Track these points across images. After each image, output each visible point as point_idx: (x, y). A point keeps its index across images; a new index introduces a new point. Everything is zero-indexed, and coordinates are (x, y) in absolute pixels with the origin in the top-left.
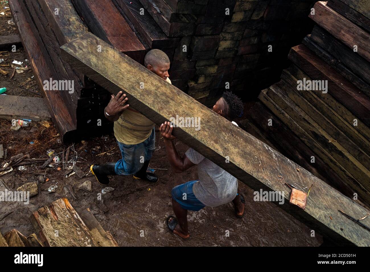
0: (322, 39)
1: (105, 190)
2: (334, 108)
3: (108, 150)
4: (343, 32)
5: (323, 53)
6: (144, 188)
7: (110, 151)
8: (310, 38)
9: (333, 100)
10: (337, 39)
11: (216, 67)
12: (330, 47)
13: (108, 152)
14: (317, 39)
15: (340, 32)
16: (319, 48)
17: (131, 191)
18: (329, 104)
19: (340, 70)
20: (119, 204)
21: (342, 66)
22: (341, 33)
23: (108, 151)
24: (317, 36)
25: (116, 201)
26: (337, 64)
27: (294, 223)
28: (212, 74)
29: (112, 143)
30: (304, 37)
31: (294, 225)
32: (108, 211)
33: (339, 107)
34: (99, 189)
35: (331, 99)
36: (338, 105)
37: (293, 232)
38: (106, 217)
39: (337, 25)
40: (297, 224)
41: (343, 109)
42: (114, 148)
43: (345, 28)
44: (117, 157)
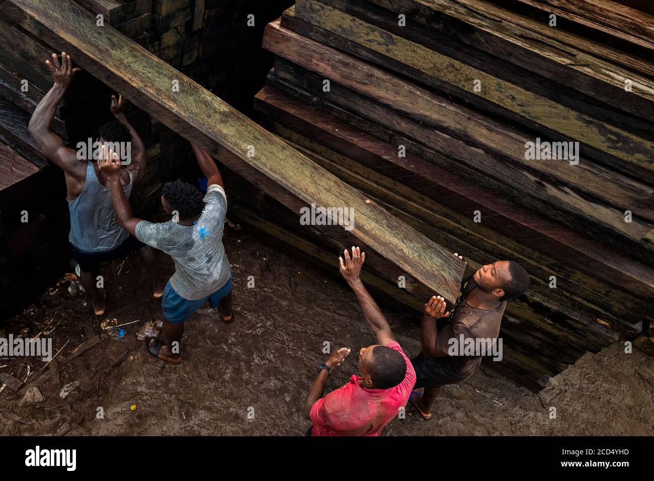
0: (291, 74)
1: (65, 389)
2: (337, 162)
3: (44, 326)
4: (314, 61)
5: (299, 91)
6: (123, 359)
7: (48, 327)
8: (275, 74)
9: (332, 152)
10: (310, 71)
11: (158, 145)
12: (305, 83)
13: (46, 331)
14: (283, 74)
15: (311, 61)
16: (291, 86)
17: (106, 373)
18: (330, 159)
19: (328, 110)
20: (96, 400)
21: (329, 104)
22: (312, 63)
23: (43, 328)
24: (282, 70)
25: (89, 398)
26: (322, 103)
27: (340, 315)
28: (155, 157)
29: (46, 313)
30: (267, 75)
31: (340, 317)
32: (84, 417)
33: (344, 160)
34: (54, 393)
35: (329, 151)
36: (341, 157)
37: (343, 328)
38: (84, 428)
39: (304, 53)
40: (343, 315)
41: (348, 161)
42: (51, 320)
43: (316, 55)
44: (63, 330)
